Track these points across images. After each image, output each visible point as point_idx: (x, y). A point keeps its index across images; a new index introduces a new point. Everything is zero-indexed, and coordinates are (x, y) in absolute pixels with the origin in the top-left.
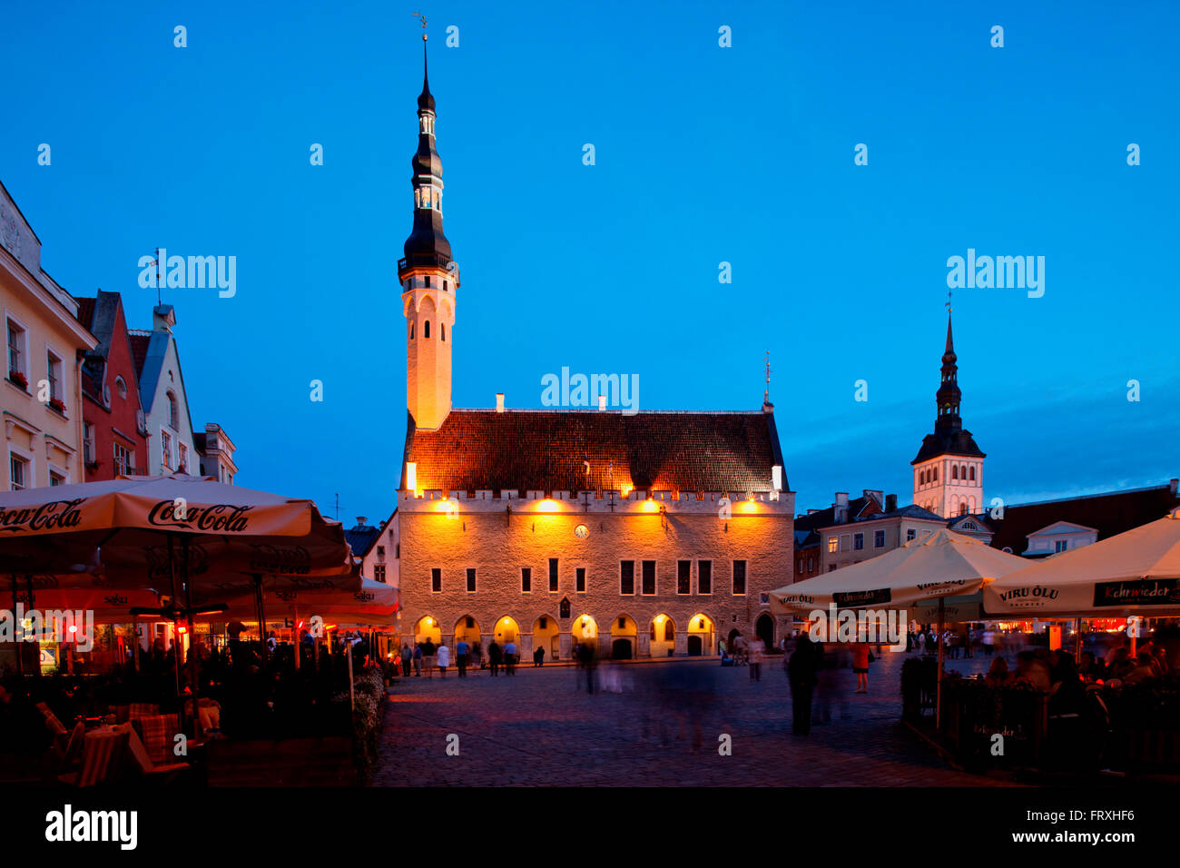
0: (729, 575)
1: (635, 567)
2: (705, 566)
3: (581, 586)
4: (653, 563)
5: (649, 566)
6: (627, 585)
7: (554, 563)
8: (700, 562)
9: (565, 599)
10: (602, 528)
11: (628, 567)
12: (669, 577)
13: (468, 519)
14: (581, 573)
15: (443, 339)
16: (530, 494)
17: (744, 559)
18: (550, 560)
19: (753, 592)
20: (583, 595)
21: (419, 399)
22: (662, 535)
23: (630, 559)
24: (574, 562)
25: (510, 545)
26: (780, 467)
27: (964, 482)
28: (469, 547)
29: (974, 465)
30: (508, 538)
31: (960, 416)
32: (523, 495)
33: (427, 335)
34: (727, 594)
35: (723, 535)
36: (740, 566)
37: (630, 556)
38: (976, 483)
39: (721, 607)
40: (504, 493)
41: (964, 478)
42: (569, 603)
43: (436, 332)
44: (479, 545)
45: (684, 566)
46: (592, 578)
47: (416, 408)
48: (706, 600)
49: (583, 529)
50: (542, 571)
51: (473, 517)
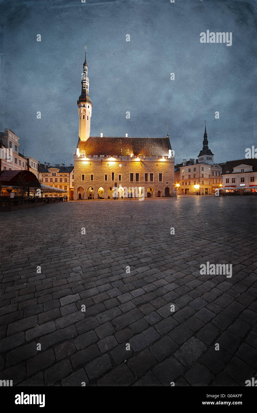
0: (158, 177)
1: (134, 175)
2: (152, 175)
3: (120, 180)
5: (137, 175)
6: (132, 179)
7: (113, 174)
8: (150, 174)
9: (116, 183)
10: (125, 165)
11: (132, 175)
12: (142, 177)
13: (91, 162)
14: (120, 176)
15: (88, 119)
16: (107, 156)
17: (162, 173)
18: (112, 173)
19: (164, 181)
20: (121, 182)
21: (81, 134)
22: (141, 167)
24: (118, 173)
25: (102, 169)
28: (92, 169)
30: (101, 167)
32: (105, 156)
33: (84, 118)
34: (157, 182)
35: (156, 167)
36: (160, 175)
37: (132, 172)
39: (156, 185)
40: (101, 156)
42: (117, 184)
43: (86, 118)
44: (94, 169)
45: (146, 175)
46: (123, 177)
47: (81, 136)
48: (152, 183)
49: (120, 165)
50: (110, 176)
51: (93, 162)
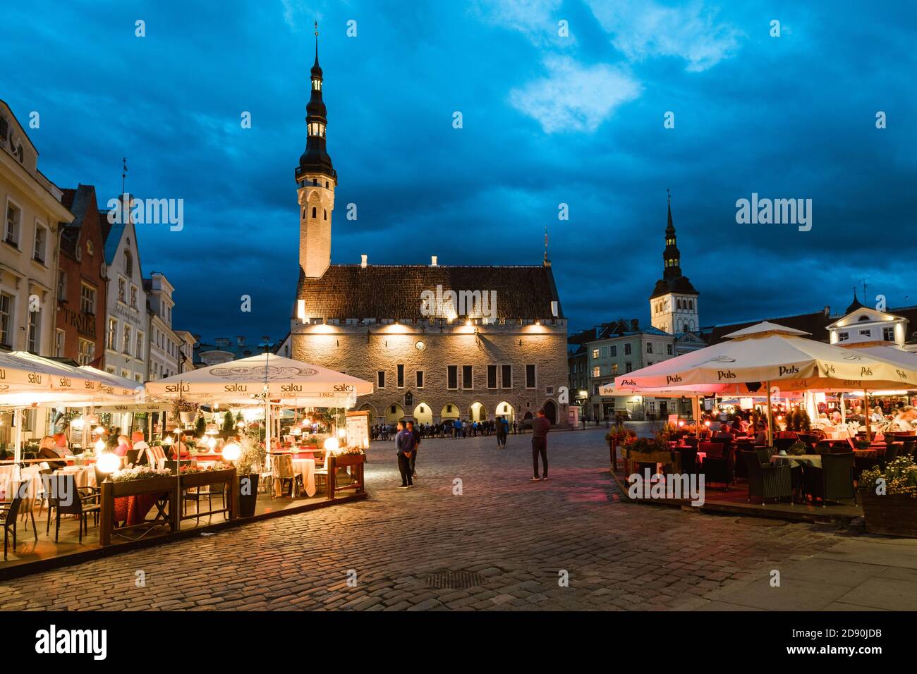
0: (524, 374)
1: (458, 370)
2: (506, 369)
3: (420, 383)
4: (471, 367)
5: (467, 370)
6: (453, 382)
7: (401, 368)
8: (503, 366)
9: (409, 392)
10: (434, 344)
11: (453, 370)
12: (481, 377)
13: (340, 338)
14: (420, 374)
15: (325, 219)
16: (384, 321)
17: (533, 364)
18: (398, 366)
19: (541, 386)
20: (422, 390)
21: (308, 258)
22: (476, 349)
23: (455, 364)
24: (415, 367)
25: (370, 355)
26: (556, 302)
27: (685, 311)
28: (340, 357)
29: (691, 299)
30: (369, 351)
31: (681, 267)
32: (379, 321)
33: (314, 216)
34: (523, 388)
35: (518, 347)
36: (531, 369)
37: (454, 362)
38: (694, 311)
39: (518, 397)
40: (366, 321)
41: (685, 308)
42: (412, 395)
43: (320, 215)
44: (348, 356)
45: (492, 370)
46: (428, 378)
47: (305, 263)
48: (508, 391)
49: (421, 345)
50: (392, 373)
51: (344, 336)
